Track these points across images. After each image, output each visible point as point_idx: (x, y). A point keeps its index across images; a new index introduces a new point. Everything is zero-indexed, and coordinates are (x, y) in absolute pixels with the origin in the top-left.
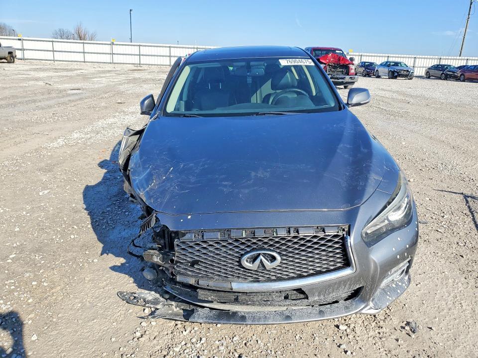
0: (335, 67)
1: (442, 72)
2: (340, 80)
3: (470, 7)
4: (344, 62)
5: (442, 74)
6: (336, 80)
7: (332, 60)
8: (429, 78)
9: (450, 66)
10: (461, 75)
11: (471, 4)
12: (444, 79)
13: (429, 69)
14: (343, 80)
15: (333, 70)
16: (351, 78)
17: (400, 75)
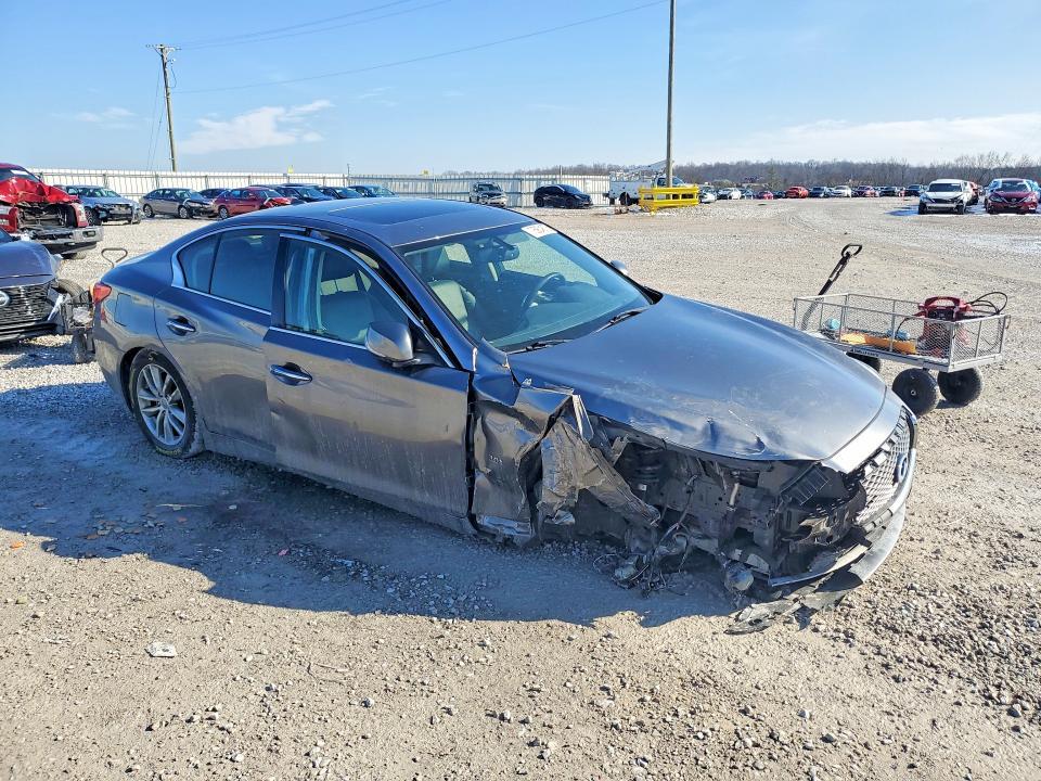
0: (32, 211)
1: (178, 204)
2: (60, 241)
3: (165, 72)
4: (58, 198)
5: (180, 207)
6: (50, 242)
7: (21, 193)
8: (152, 216)
9: (187, 190)
10: (220, 208)
11: (164, 65)
12: (187, 218)
13: (147, 197)
14: (67, 240)
15: (28, 217)
16: (86, 233)
17: (111, 216)
